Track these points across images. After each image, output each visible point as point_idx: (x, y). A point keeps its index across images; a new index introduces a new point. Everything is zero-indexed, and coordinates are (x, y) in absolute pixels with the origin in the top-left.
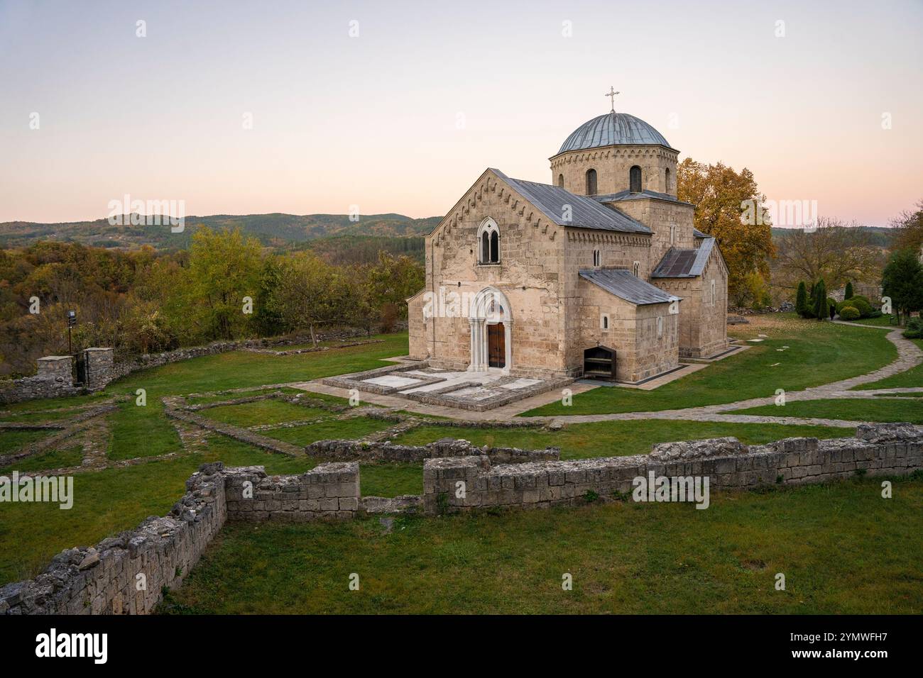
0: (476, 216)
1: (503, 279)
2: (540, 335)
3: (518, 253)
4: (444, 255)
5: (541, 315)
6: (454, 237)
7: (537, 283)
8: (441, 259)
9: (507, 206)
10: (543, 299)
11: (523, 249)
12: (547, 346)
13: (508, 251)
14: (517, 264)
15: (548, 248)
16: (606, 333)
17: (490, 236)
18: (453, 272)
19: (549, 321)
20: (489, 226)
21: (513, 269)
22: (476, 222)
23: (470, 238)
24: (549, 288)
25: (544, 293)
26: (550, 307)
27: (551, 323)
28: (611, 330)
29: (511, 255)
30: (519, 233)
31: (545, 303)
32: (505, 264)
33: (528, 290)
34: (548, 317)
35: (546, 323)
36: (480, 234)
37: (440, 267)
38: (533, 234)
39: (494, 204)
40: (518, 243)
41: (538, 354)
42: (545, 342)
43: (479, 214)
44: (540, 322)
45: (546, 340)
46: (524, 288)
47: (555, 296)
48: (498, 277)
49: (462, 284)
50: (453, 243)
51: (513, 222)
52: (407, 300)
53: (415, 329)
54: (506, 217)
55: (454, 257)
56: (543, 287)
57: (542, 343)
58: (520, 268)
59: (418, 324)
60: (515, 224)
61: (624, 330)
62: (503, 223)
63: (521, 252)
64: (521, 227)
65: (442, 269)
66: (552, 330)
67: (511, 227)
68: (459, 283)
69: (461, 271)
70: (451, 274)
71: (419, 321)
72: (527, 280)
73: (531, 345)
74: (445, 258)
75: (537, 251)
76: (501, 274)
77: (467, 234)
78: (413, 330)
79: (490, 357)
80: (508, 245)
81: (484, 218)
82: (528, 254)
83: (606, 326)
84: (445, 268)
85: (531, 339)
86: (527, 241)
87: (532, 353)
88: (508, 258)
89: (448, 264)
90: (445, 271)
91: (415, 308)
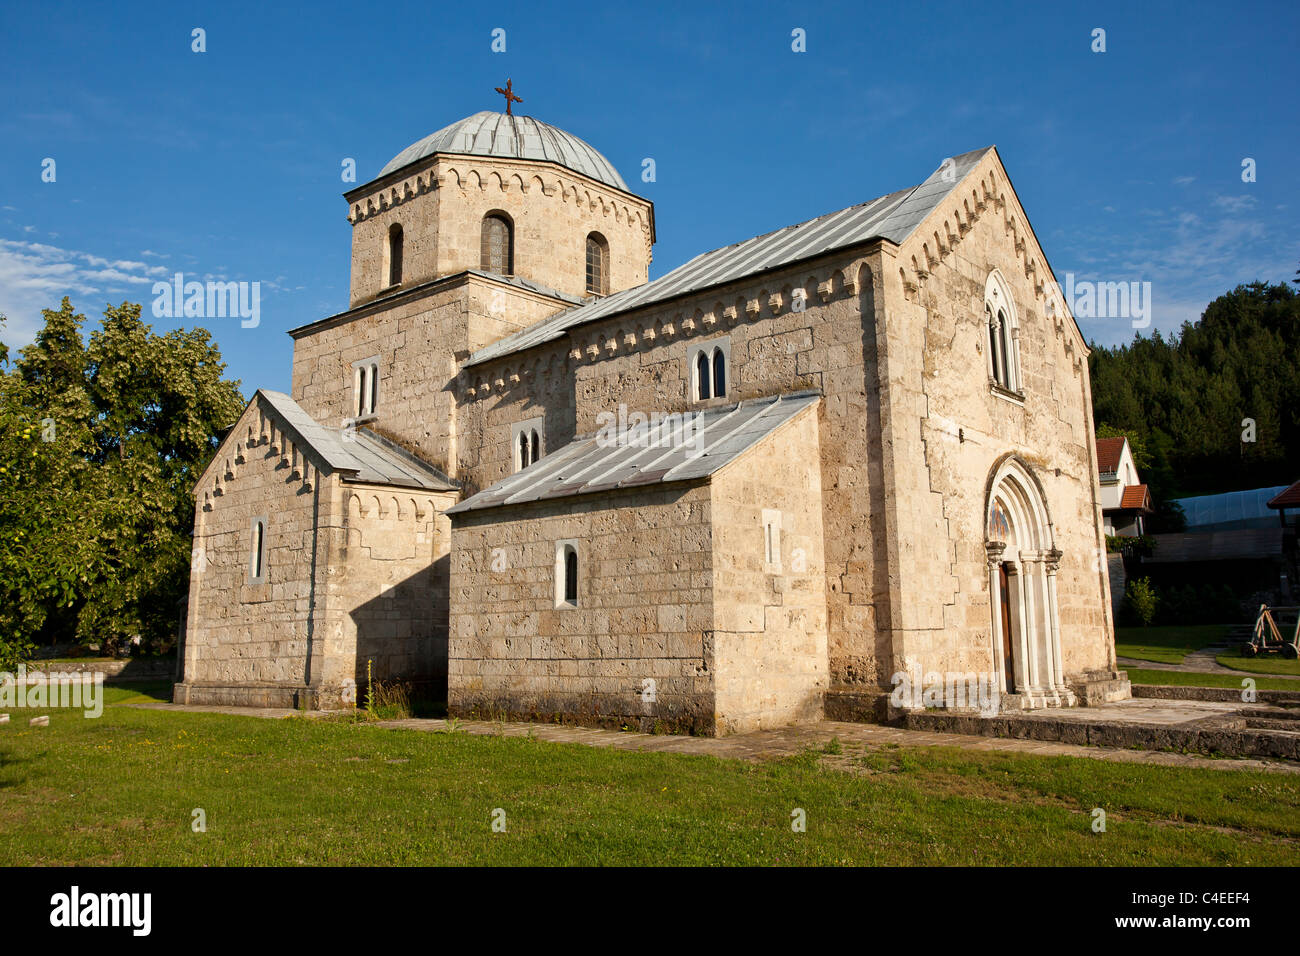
1: (1030, 442)
3: (1044, 385)
5: (1081, 542)
6: (944, 290)
7: (1071, 464)
8: (920, 341)
9: (1018, 261)
10: (1079, 505)
11: (1049, 377)
17: (995, 320)
19: (1088, 558)
20: (997, 293)
24: (1081, 478)
25: (1079, 490)
27: (1089, 561)
29: (1036, 385)
30: (1041, 337)
31: (1080, 514)
32: (1030, 405)
33: (1062, 478)
37: (920, 366)
38: (1055, 348)
39: (1000, 243)
41: (1083, 640)
42: (1087, 607)
43: (980, 254)
44: (1079, 558)
45: (1087, 602)
46: (1058, 472)
48: (1023, 436)
49: (966, 435)
50: (944, 305)
54: (1018, 286)
55: (949, 348)
56: (1076, 474)
57: (1085, 612)
58: (1048, 421)
59: (750, 574)
62: (1017, 298)
63: (1047, 383)
64: (1041, 323)
65: (924, 375)
67: (1029, 314)
68: (962, 435)
69: (965, 396)
70: (947, 399)
71: (750, 565)
72: (1057, 455)
73: (1073, 616)
74: (931, 343)
75: (1064, 391)
76: (1027, 430)
77: (968, 292)
78: (730, 601)
80: (1031, 357)
81: (990, 269)
82: (1056, 395)
84: (934, 376)
85: (1072, 601)
87: (1077, 637)
88: (1033, 390)
89: (937, 362)
90: (933, 383)
91: (737, 504)
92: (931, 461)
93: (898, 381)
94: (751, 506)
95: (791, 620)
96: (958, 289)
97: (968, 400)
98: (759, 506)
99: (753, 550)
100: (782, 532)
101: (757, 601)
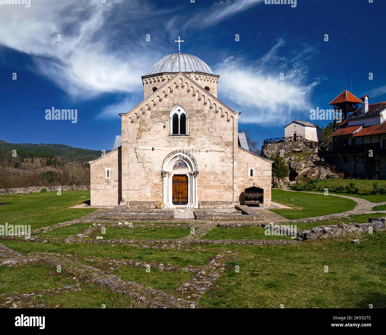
0: (168, 103)
1: (190, 145)
2: (219, 181)
3: (203, 129)
4: (139, 129)
5: (221, 168)
6: (148, 117)
7: (217, 148)
8: (136, 132)
9: (194, 98)
10: (222, 158)
11: (207, 126)
12: (224, 187)
13: (195, 128)
14: (202, 136)
15: (225, 126)
16: (252, 179)
17: (179, 117)
18: (148, 141)
19: (226, 172)
20: (179, 110)
21: (198, 139)
22: (168, 107)
23: (164, 117)
24: (226, 151)
25: (222, 154)
26: (226, 163)
27: (227, 173)
28: (256, 177)
29: (197, 130)
30: (205, 116)
31: (223, 160)
32: (193, 136)
33: (210, 152)
34: (225, 169)
35: (224, 173)
36: (171, 116)
38: (215, 117)
39: (184, 96)
40: (203, 122)
41: (217, 193)
43: (171, 102)
44: (219, 172)
46: (207, 151)
47: (231, 156)
48: (187, 144)
49: (155, 148)
50: (148, 121)
51: (199, 109)
52: (90, 162)
53: (98, 183)
54: (193, 105)
55: (149, 130)
56: (222, 150)
57: (221, 186)
58: (204, 138)
59: (101, 180)
60: (201, 110)
61: (263, 176)
62: (191, 109)
63: (205, 128)
64: (206, 112)
65: (137, 138)
66: (228, 177)
67: (198, 111)
68: (153, 149)
69: (155, 140)
70: (145, 142)
71: (101, 178)
72: (209, 146)
73: (211, 187)
75: (217, 128)
76: (189, 143)
77: (161, 114)
78: (95, 184)
79: (173, 198)
80: (196, 123)
81: (174, 105)
82: (211, 130)
83: (252, 175)
84: (141, 138)
85: (212, 183)
86: (210, 121)
87: (213, 192)
88: (195, 132)
89: (143, 135)
90: (140, 140)
91: (98, 168)
92: (138, 156)
93: (125, 142)
94: (102, 168)
95: (113, 187)
96: (155, 115)
97: (157, 141)
98: (104, 167)
99: (102, 175)
100: (111, 172)
101: (103, 184)
